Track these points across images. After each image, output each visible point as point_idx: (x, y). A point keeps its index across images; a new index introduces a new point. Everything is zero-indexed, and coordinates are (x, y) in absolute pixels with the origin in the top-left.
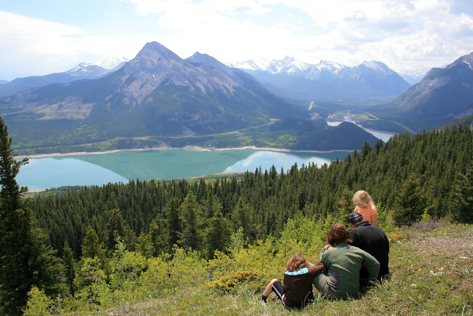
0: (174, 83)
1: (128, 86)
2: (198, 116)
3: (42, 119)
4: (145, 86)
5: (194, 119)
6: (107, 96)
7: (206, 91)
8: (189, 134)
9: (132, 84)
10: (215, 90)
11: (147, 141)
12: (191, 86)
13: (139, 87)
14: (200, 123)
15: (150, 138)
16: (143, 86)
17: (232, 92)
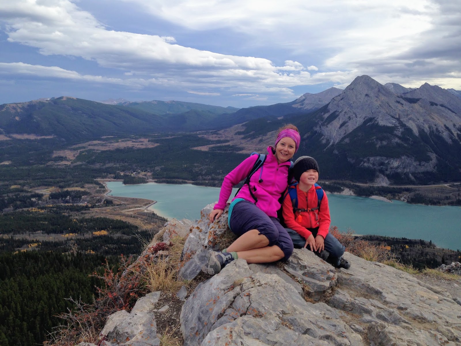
0: (378, 123)
1: (327, 124)
2: (398, 163)
3: (240, 152)
4: (346, 125)
5: (392, 166)
6: (306, 134)
7: (419, 132)
8: (383, 182)
9: (333, 122)
10: (432, 132)
11: (329, 185)
12: (399, 127)
13: (339, 126)
14: (399, 170)
15: (335, 183)
16: (343, 125)
17: (455, 135)
